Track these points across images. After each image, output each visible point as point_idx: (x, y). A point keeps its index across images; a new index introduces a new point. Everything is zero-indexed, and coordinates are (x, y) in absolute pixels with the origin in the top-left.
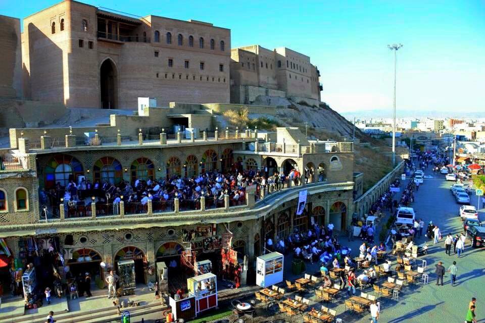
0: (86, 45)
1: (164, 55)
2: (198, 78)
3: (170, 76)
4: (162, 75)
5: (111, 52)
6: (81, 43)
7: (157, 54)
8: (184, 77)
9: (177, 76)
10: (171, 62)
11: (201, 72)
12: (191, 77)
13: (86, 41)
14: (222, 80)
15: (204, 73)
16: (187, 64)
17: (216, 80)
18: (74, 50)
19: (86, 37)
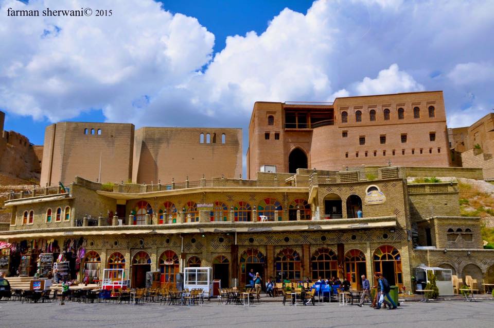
0: (272, 137)
1: (354, 134)
2: (399, 152)
3: (362, 154)
4: (352, 154)
5: (300, 141)
6: (267, 136)
7: (345, 134)
8: (380, 153)
9: (371, 154)
10: (362, 140)
11: (404, 146)
12: (389, 152)
13: (272, 134)
14: (435, 150)
15: (407, 146)
16: (383, 139)
17: (426, 151)
18: (260, 142)
19: (273, 130)
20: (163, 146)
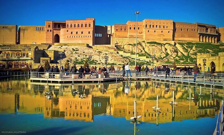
0: (49, 31)
1: (70, 31)
2: (80, 37)
3: (71, 37)
4: (69, 37)
6: (48, 31)
7: (67, 31)
8: (76, 37)
9: (74, 37)
10: (72, 33)
12: (78, 36)
13: (49, 30)
14: (89, 36)
15: (83, 35)
16: (77, 33)
17: (87, 37)
18: (46, 32)
19: (49, 29)
20: (26, 31)
